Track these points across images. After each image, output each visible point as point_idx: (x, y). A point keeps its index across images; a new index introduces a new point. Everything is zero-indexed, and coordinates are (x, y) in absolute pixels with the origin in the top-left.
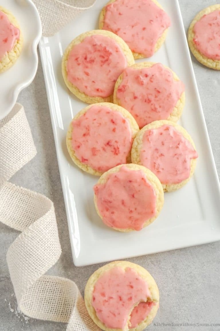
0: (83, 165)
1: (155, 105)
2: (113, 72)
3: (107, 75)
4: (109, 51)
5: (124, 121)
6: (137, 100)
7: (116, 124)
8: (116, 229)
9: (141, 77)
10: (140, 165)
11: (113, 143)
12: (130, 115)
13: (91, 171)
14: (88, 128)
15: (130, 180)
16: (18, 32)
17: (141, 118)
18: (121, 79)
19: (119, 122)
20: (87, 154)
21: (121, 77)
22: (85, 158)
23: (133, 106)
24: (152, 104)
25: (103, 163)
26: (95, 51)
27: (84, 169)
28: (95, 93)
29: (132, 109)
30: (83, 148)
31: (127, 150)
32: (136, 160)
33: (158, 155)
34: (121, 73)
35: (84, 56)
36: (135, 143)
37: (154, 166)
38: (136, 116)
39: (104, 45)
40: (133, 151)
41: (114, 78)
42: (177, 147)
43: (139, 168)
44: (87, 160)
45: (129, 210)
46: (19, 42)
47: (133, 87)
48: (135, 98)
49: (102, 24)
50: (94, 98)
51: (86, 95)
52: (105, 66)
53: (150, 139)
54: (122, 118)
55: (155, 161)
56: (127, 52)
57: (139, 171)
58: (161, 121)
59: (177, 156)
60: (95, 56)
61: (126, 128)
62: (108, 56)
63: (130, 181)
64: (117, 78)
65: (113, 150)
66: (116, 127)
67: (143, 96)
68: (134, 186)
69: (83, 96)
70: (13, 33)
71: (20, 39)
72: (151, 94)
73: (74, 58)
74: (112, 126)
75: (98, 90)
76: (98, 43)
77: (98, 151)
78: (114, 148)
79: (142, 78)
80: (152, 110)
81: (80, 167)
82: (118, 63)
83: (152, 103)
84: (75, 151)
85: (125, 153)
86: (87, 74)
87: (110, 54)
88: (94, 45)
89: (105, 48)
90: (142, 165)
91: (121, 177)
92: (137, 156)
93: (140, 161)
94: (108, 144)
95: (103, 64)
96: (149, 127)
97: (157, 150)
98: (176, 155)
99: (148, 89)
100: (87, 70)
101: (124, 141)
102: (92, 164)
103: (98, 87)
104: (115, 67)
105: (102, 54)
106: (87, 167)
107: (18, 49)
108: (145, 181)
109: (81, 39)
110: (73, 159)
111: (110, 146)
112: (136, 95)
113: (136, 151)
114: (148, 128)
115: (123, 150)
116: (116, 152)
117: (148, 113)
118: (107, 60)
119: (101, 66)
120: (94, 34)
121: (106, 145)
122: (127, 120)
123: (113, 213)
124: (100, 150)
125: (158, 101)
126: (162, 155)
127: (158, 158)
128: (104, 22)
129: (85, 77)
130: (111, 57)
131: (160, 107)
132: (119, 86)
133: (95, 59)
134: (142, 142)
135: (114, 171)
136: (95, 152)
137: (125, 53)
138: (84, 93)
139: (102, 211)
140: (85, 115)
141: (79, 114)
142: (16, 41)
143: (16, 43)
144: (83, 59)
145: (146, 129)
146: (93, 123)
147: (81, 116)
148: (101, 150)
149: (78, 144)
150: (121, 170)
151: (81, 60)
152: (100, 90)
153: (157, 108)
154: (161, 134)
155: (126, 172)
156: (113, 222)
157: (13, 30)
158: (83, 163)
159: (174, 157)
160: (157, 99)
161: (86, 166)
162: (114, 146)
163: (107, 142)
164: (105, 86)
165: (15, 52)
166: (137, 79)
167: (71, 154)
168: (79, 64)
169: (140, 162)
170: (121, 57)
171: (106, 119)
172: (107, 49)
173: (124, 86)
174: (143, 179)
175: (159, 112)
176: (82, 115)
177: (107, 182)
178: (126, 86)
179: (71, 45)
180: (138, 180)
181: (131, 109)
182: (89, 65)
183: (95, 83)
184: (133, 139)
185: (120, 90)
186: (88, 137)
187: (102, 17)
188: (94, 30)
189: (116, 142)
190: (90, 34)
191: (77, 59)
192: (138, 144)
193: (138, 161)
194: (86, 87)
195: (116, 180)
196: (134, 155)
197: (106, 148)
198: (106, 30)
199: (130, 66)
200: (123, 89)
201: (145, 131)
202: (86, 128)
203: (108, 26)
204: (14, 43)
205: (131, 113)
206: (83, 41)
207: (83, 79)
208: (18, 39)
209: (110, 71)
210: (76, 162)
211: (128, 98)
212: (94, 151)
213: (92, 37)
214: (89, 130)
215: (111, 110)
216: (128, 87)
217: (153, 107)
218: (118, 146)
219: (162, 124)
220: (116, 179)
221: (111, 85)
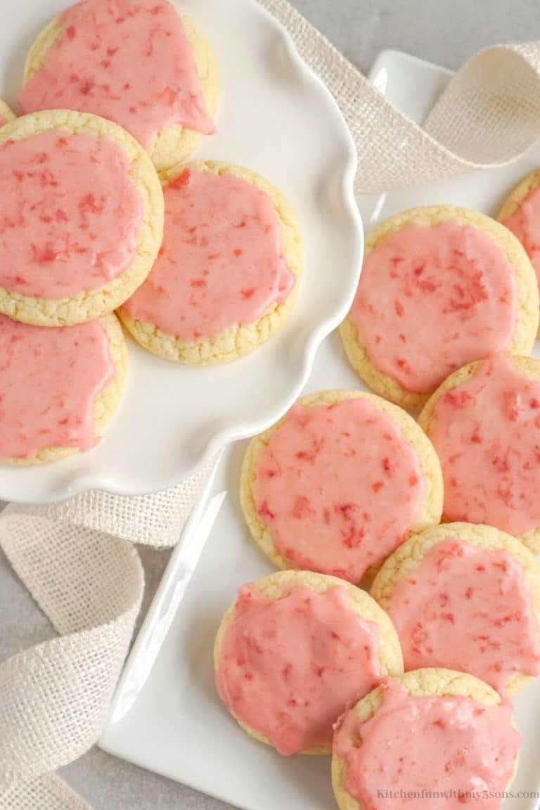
0: (256, 520)
1: (512, 484)
2: (464, 342)
3: (446, 341)
4: (483, 287)
5: (413, 481)
6: (476, 446)
7: (390, 476)
8: (234, 715)
9: (519, 398)
10: (382, 607)
11: (356, 514)
12: (438, 472)
13: (267, 545)
14: (318, 445)
15: (337, 633)
16: (290, 284)
17: (459, 495)
18: (469, 372)
19: (400, 475)
20: (281, 504)
21: (472, 368)
22: (271, 508)
23: (458, 456)
24: (506, 479)
25: (305, 548)
26: (452, 268)
27: (254, 531)
28: (390, 366)
29: (452, 460)
30: (278, 483)
31: (378, 551)
32: (383, 589)
33: (439, 611)
34: (481, 359)
35: (419, 264)
36: (406, 549)
37: (415, 631)
38: (451, 483)
39: (480, 266)
40: (391, 563)
41: (458, 360)
42: (498, 624)
43: (374, 616)
44: (272, 516)
45: (291, 695)
46: (279, 309)
47: (485, 409)
48: (476, 439)
49: (514, 207)
50: (381, 376)
51: (367, 356)
52: (453, 316)
53: (443, 563)
54: (414, 472)
55: (422, 621)
56: (528, 314)
57: (371, 623)
58: (505, 535)
59: (483, 643)
60: (446, 280)
61: (408, 498)
62: (474, 301)
63: (334, 636)
64: (464, 364)
65: (347, 531)
66: (387, 483)
67: (496, 447)
68: (335, 652)
69: (360, 355)
70: (276, 284)
71: (288, 302)
72: (519, 454)
73: (391, 254)
74: (379, 475)
75: (401, 363)
76: (470, 255)
77: (309, 510)
78: (352, 530)
79: (520, 402)
80: (499, 492)
81: (249, 520)
82: (489, 329)
83: (508, 474)
84: (258, 476)
85: (370, 554)
86: (399, 311)
87: (483, 296)
88: (458, 253)
89: (478, 276)
90: (387, 609)
91: (321, 611)
92: (390, 580)
93: (388, 597)
94: (344, 509)
95: (451, 311)
96: (462, 532)
97: (444, 597)
98: (484, 638)
99: (519, 436)
100: (404, 302)
101: (386, 527)
102: (277, 532)
103: (404, 356)
104: (476, 334)
105: (463, 285)
106: (263, 530)
107: (270, 327)
108: (369, 658)
109: (439, 218)
110: (243, 493)
111: (346, 517)
112: (482, 434)
113: (395, 567)
114: (458, 534)
115: (371, 546)
116: (351, 539)
117: (485, 493)
118: (466, 307)
119: (445, 311)
120: (473, 224)
121: (336, 509)
122: (421, 482)
123: (249, 677)
124: (314, 512)
125: (525, 478)
126: (450, 618)
127: (435, 617)
128: (520, 206)
129: (389, 313)
130: (479, 306)
131: (522, 496)
132: (454, 388)
133: (440, 285)
134: (421, 557)
135: (314, 583)
136: (301, 510)
137: (521, 314)
138: (365, 350)
139: (226, 658)
140: (330, 408)
141: (321, 396)
142: (275, 304)
143: (271, 310)
144: (411, 271)
145: (452, 534)
146: (338, 441)
147: (320, 403)
148: (320, 513)
149: (274, 467)
150: (330, 593)
151: (406, 267)
152: (405, 366)
153: (512, 496)
154: (480, 569)
155: (339, 606)
156: (237, 697)
157: (279, 276)
158: (259, 518)
159: (475, 640)
160: (528, 474)
161: (262, 526)
162: (354, 522)
163: (343, 503)
164: (423, 365)
165: (259, 331)
166: (507, 398)
167: (245, 476)
168: (394, 276)
169: (384, 600)
170: (504, 318)
171: (375, 450)
172: (484, 281)
173: (465, 396)
174: (367, 648)
175: (512, 507)
176: (325, 404)
177: (280, 599)
178: (469, 397)
179: (406, 218)
180: (355, 645)
181: (449, 462)
182: (416, 291)
183: (405, 342)
184: (410, 533)
185: (450, 399)
186: (305, 466)
187: (522, 191)
188: (480, 215)
189: (366, 516)
190: (465, 218)
191: (396, 260)
192: (412, 555)
193: (385, 595)
194: (378, 339)
195: (304, 611)
196: (385, 575)
197: (333, 515)
198: (512, 229)
199: (514, 353)
200: (459, 401)
201: (446, 537)
202: (315, 443)
203: (522, 222)
204: (267, 307)
205: (443, 468)
206: (438, 226)
207: (382, 316)
208: (280, 302)
209: (456, 336)
210: (244, 503)
211: (459, 429)
212: (301, 506)
213: (464, 228)
214: (318, 450)
215: (399, 435)
216: (475, 404)
217: (504, 486)
218: (365, 530)
219: (500, 546)
220: (306, 607)
221: (439, 370)
